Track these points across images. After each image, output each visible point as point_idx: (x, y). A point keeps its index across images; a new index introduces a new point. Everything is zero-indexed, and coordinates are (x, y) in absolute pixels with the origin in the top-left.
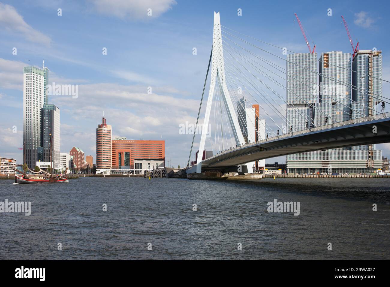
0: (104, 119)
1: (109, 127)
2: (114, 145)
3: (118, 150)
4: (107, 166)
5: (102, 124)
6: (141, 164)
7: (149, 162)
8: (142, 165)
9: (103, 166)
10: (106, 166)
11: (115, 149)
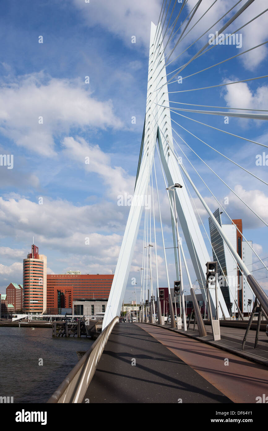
0: (34, 247)
1: (42, 257)
2: (50, 281)
3: (56, 288)
4: (37, 309)
5: (31, 254)
6: (82, 306)
7: (93, 303)
8: (84, 307)
9: (30, 309)
10: (35, 309)
11: (53, 286)
